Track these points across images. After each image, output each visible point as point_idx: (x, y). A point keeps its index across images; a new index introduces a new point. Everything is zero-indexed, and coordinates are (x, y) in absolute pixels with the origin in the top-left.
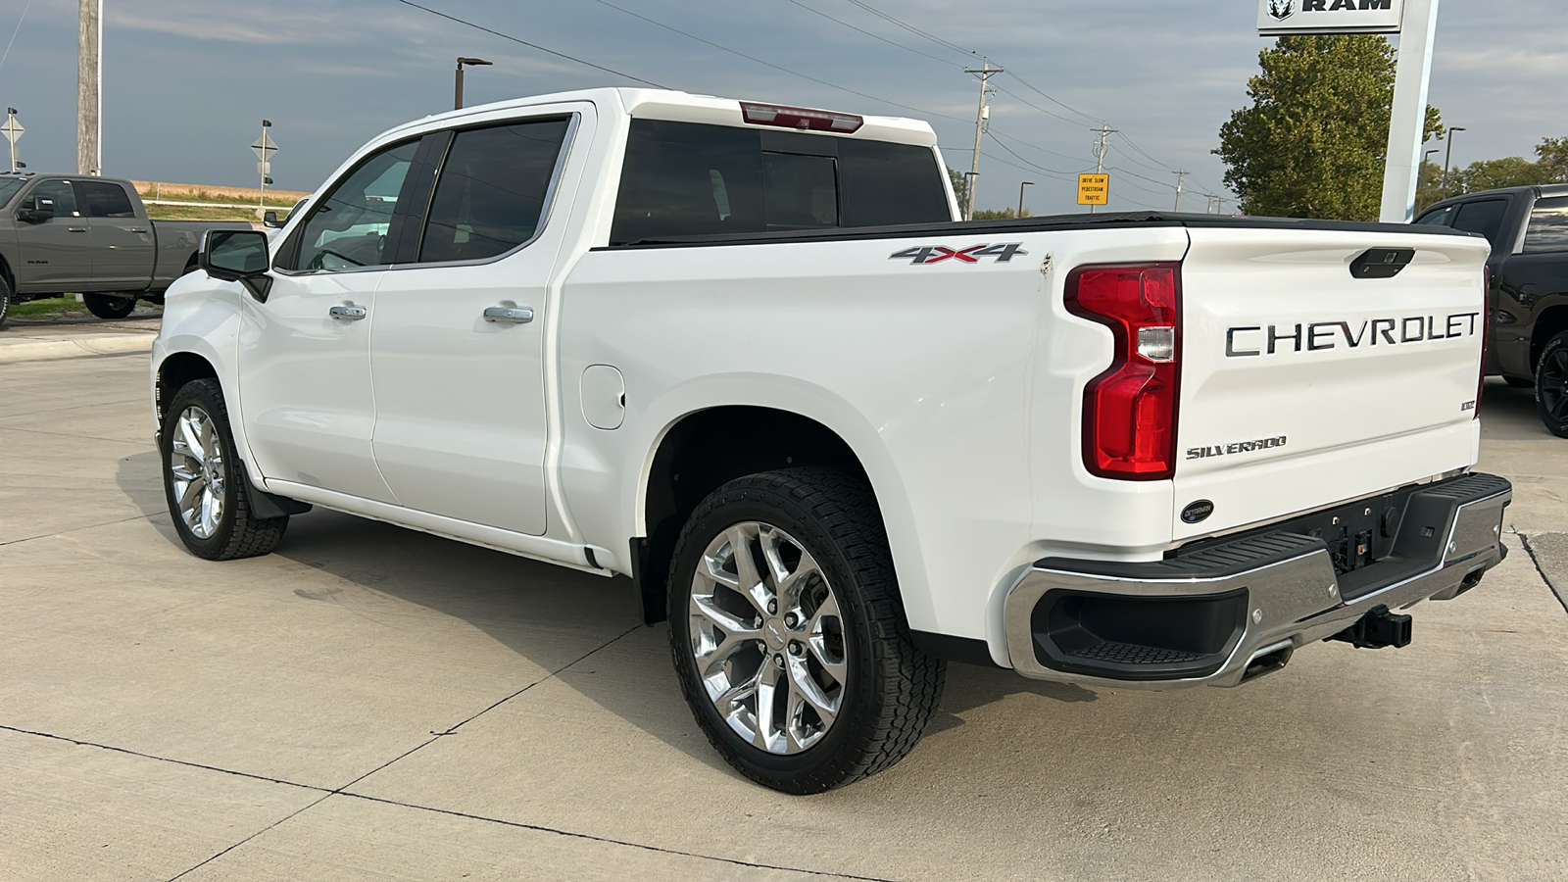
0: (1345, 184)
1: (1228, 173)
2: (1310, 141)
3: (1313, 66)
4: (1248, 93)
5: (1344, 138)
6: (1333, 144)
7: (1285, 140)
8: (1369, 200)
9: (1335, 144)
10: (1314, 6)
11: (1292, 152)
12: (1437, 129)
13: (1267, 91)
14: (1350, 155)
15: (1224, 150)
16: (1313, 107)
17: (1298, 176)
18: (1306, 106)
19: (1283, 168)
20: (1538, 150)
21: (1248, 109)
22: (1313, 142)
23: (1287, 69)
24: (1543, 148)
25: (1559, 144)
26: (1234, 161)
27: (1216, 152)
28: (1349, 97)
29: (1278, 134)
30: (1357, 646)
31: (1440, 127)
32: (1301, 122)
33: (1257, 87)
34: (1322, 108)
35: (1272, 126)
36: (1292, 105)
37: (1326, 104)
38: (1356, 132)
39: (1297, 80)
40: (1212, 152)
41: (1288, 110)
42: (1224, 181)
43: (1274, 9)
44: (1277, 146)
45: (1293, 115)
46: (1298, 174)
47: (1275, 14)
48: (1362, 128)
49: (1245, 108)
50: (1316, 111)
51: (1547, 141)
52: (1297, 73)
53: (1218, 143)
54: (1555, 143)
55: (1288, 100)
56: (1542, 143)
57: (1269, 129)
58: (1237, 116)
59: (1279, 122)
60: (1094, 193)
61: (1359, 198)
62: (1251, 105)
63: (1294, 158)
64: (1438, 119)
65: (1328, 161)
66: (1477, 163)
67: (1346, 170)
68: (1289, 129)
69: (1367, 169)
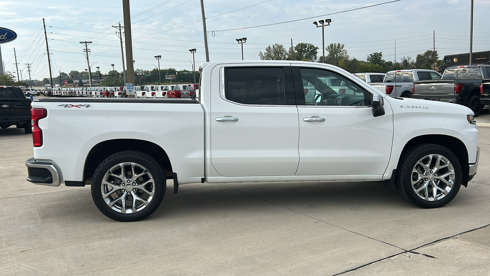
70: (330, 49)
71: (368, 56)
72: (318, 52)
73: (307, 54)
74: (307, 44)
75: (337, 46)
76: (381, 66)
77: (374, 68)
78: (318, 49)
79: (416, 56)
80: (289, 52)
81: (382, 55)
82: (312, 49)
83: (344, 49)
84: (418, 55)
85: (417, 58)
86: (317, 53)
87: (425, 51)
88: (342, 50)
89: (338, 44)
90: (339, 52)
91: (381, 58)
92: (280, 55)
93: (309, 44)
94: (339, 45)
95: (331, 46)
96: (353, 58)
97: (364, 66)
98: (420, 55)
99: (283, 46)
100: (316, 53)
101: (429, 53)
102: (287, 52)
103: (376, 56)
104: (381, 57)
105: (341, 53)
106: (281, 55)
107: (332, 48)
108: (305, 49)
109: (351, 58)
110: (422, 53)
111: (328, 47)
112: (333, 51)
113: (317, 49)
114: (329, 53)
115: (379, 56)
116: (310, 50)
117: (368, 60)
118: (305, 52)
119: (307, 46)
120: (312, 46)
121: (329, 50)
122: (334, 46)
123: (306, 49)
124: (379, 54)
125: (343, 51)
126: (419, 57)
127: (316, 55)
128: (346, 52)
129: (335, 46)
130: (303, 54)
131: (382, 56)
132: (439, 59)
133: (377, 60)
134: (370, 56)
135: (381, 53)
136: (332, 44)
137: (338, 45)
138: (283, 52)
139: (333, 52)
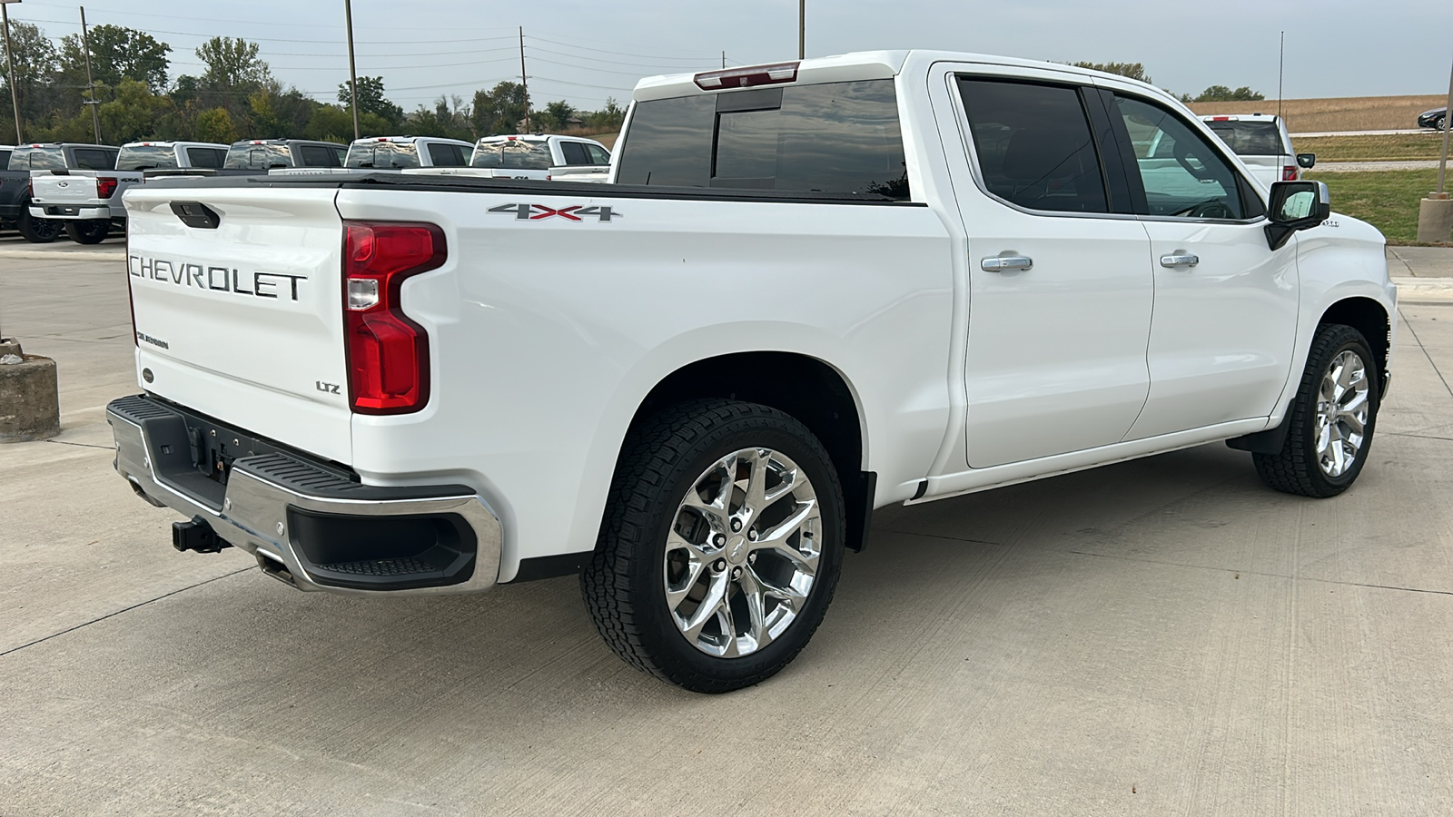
30: (219, 551)
70: (212, 55)
71: (341, 86)
72: (168, 61)
73: (130, 65)
74: (128, 30)
75: (234, 46)
76: (383, 120)
77: (364, 124)
78: (169, 50)
79: (472, 97)
80: (67, 53)
81: (381, 85)
82: (145, 50)
83: (258, 57)
84: (477, 92)
85: (476, 103)
86: (168, 64)
87: (496, 84)
88: (252, 61)
89: (238, 40)
90: (243, 68)
91: (381, 95)
92: (30, 60)
93: (136, 33)
94: (241, 44)
95: (213, 45)
96: (292, 89)
97: (332, 117)
98: (483, 94)
99: (40, 31)
100: (163, 63)
101: (505, 88)
102: (58, 53)
103: (364, 89)
104: (380, 91)
105: (249, 70)
106: (36, 61)
107: (218, 52)
108: (123, 48)
109: (286, 90)
110: (489, 88)
111: (205, 46)
112: (223, 61)
113: (166, 52)
114: (209, 68)
115: (375, 88)
116: (141, 52)
117: (342, 98)
118: (122, 56)
119: (130, 36)
120: (145, 41)
121: (209, 57)
122: (224, 46)
123: (126, 46)
124: (372, 82)
125: (254, 65)
126: (480, 98)
127: (165, 70)
128: (266, 68)
129: (228, 46)
130: (117, 64)
131: (383, 89)
132: (532, 107)
133: (370, 101)
134: (347, 87)
135: (380, 78)
136: (218, 39)
137: (237, 44)
138: (41, 51)
139: (222, 64)
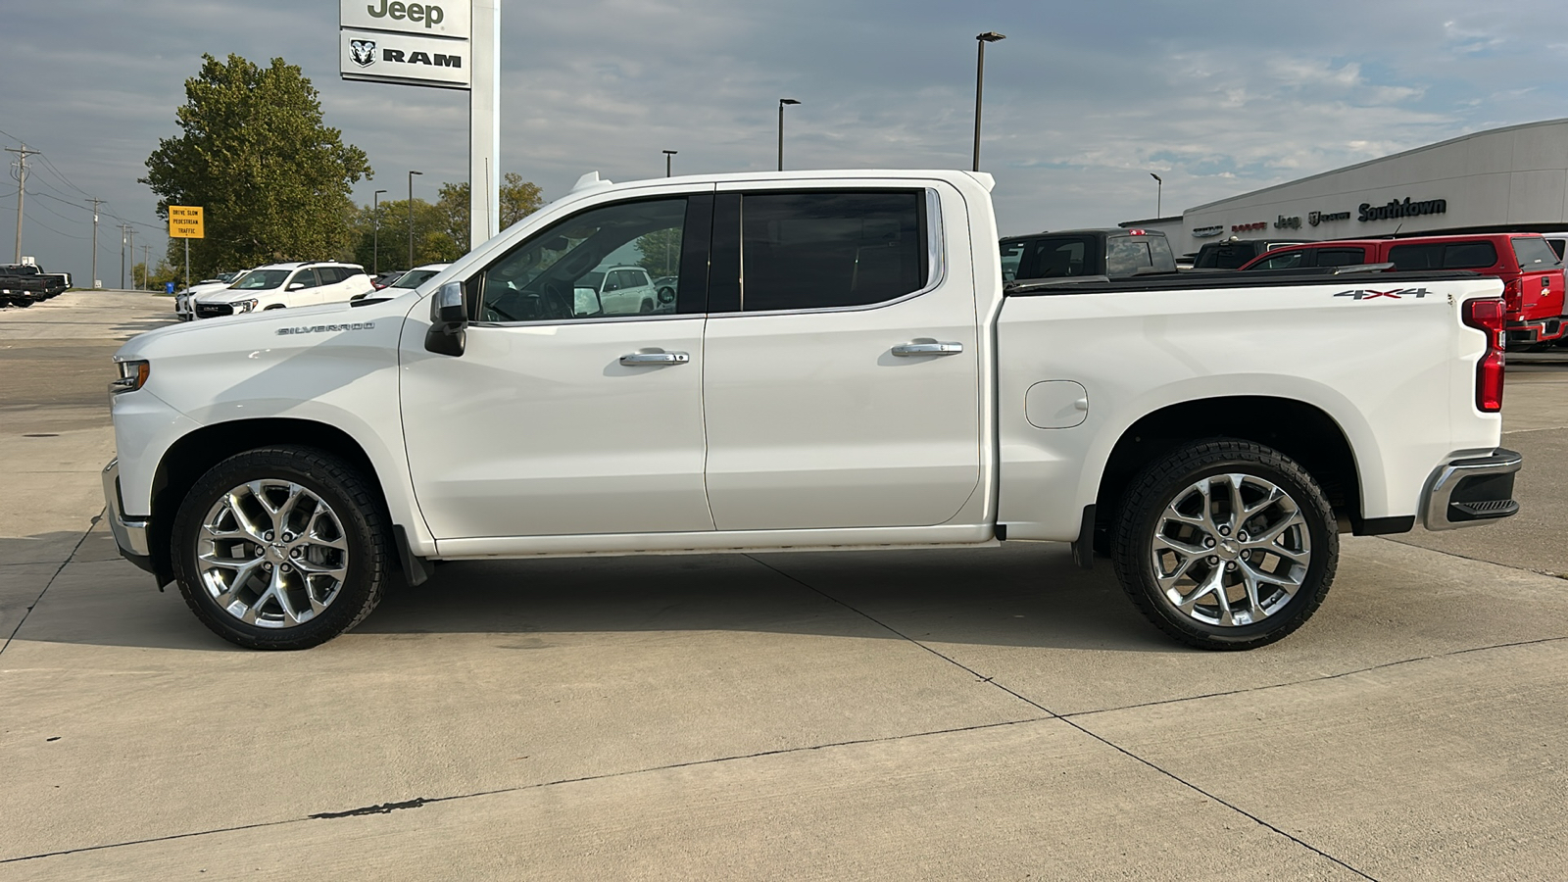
0: (291, 219)
1: (160, 204)
2: (250, 175)
3: (245, 101)
4: (177, 122)
5: (284, 173)
6: (275, 180)
7: (224, 173)
8: (315, 236)
9: (276, 179)
10: (394, 56)
11: (232, 185)
12: (365, 170)
13: (198, 122)
14: (292, 191)
15: (153, 178)
16: (249, 142)
17: (241, 210)
18: (242, 141)
19: (224, 201)
20: (441, 193)
21: (178, 138)
22: (253, 177)
23: (217, 101)
24: (445, 192)
25: (458, 189)
26: (166, 192)
27: (144, 182)
28: (283, 134)
29: (216, 166)
31: (369, 168)
32: (239, 155)
33: (187, 117)
34: (258, 143)
35: (209, 158)
36: (227, 138)
37: (262, 139)
38: (294, 168)
39: (230, 113)
40: (140, 181)
41: (223, 142)
42: (158, 212)
43: (356, 55)
44: (218, 179)
45: (229, 148)
46: (241, 207)
47: (358, 60)
48: (299, 165)
49: (174, 137)
50: (252, 145)
51: (447, 185)
52: (228, 106)
53: (146, 172)
54: (454, 188)
55: (222, 132)
56: (444, 188)
57: (207, 161)
58: (168, 145)
59: (216, 154)
60: (189, 226)
61: (305, 233)
62: (181, 134)
63: (234, 191)
64: (366, 161)
65: (271, 196)
66: (385, 203)
67: (291, 206)
68: (227, 162)
69: (310, 205)
